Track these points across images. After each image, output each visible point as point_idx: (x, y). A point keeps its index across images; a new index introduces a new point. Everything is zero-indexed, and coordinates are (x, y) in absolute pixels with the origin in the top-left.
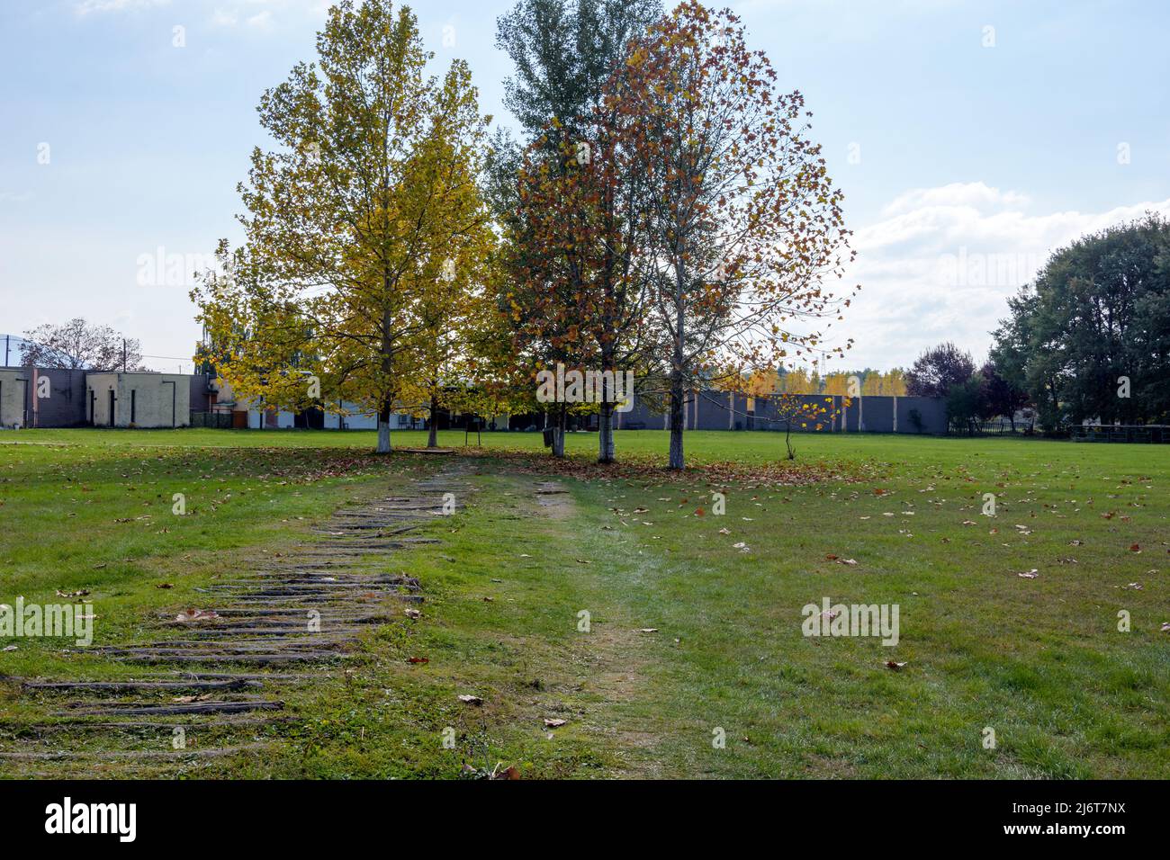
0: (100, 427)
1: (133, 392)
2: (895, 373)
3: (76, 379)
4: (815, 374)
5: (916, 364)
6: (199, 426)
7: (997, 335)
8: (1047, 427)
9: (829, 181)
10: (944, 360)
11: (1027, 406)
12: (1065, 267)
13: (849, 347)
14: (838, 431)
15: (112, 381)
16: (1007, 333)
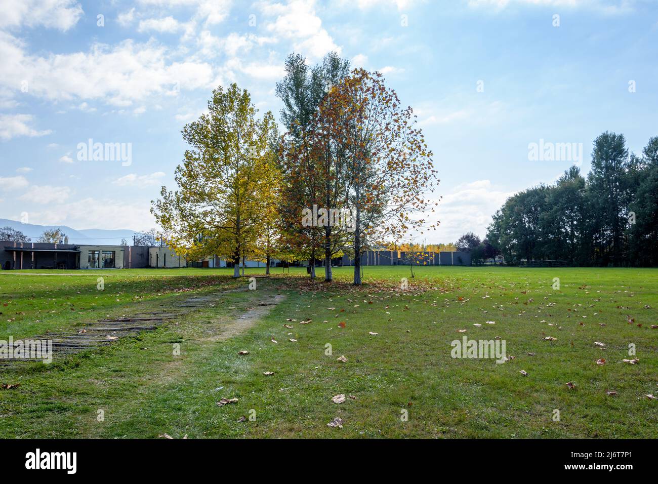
0: (154, 268)
1: (165, 254)
2: (450, 245)
3: (145, 249)
4: (423, 245)
5: (460, 240)
6: (190, 267)
7: (488, 228)
8: (508, 262)
9: (426, 146)
10: (469, 238)
11: (500, 255)
12: (513, 203)
13: (438, 225)
14: (432, 265)
15: (157, 250)
16: (492, 228)
